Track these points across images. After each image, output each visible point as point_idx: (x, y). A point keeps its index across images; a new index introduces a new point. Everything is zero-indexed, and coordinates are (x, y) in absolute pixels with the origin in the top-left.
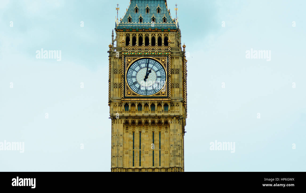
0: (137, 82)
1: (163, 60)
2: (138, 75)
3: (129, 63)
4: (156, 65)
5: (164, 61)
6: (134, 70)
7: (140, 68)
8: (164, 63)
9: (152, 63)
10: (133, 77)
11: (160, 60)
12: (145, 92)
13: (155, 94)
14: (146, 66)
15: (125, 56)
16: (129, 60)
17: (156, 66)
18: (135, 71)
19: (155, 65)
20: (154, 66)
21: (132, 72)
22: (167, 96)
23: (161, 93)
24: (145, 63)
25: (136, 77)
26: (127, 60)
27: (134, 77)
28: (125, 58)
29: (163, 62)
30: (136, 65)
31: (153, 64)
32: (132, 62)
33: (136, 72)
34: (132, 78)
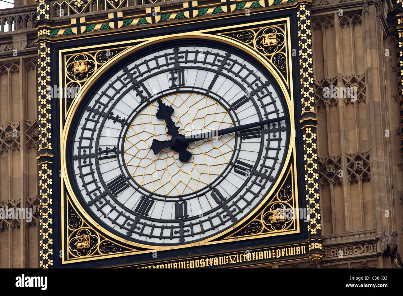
0: (130, 177)
1: (269, 40)
2: (134, 140)
3: (78, 82)
4: (229, 71)
5: (274, 41)
6: (109, 116)
7: (139, 99)
8: (277, 55)
9: (209, 66)
10: (103, 155)
11: (254, 41)
12: (177, 224)
13: (232, 229)
14: (177, 83)
15: (55, 46)
16: (80, 67)
17: (230, 74)
18: (116, 120)
19: (224, 71)
20: (221, 79)
21: (99, 126)
22: (298, 231)
23: (266, 219)
24: (171, 70)
25: (122, 152)
26: (70, 69)
27: (107, 151)
28: (54, 56)
29: (270, 49)
30: (118, 85)
31: (216, 68)
32: (97, 73)
33: (118, 125)
34: (100, 162)
